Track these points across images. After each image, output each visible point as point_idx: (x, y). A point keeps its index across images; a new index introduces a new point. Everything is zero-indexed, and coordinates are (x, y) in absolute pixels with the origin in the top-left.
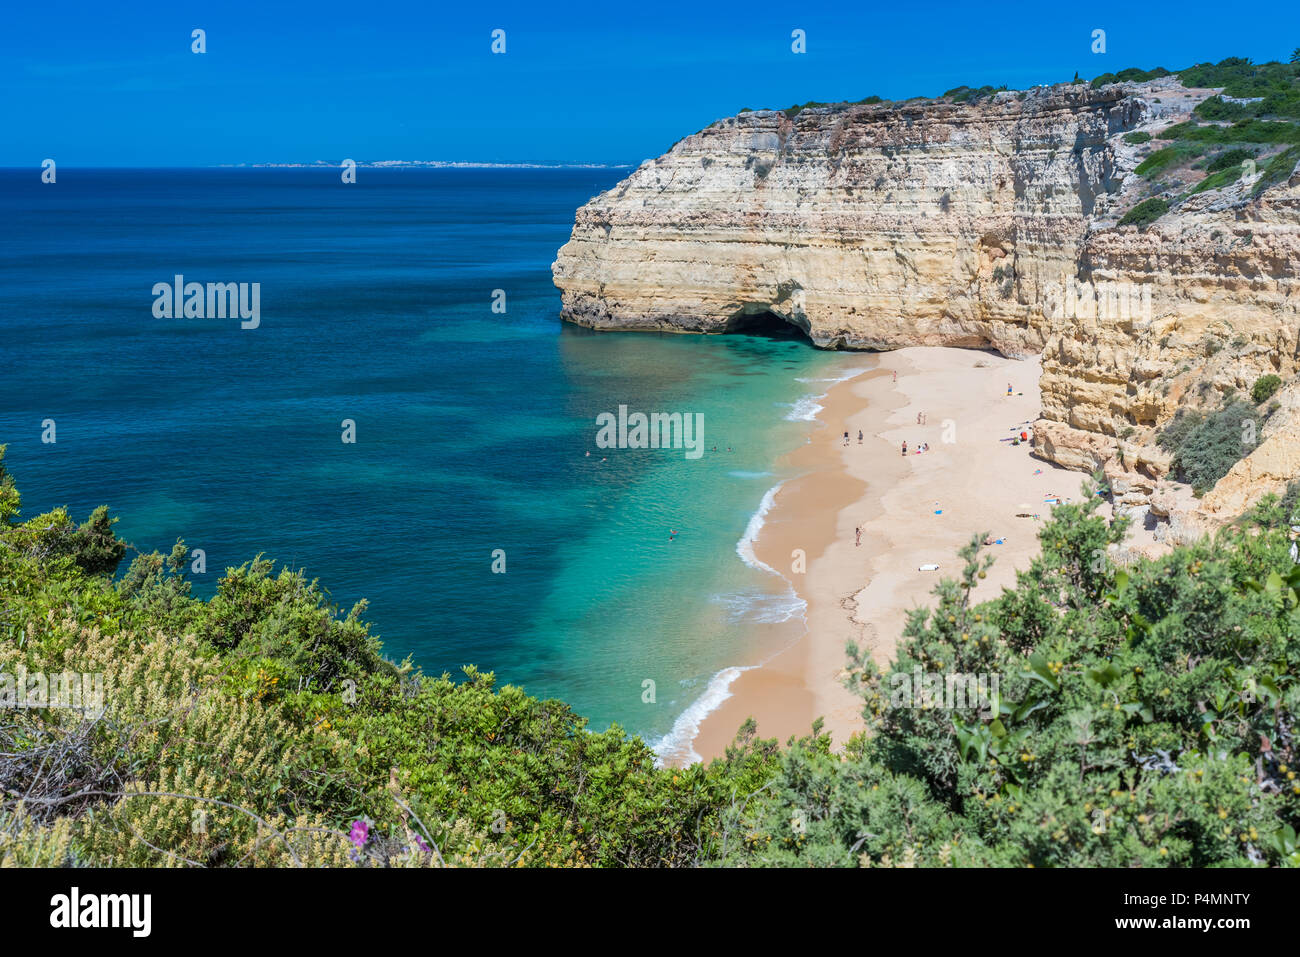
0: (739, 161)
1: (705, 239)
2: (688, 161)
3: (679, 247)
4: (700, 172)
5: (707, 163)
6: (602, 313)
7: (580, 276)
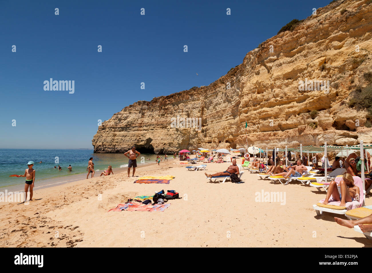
0: (138, 112)
1: (129, 130)
2: (126, 112)
3: (122, 133)
4: (128, 115)
5: (130, 113)
6: (102, 150)
7: (98, 142)
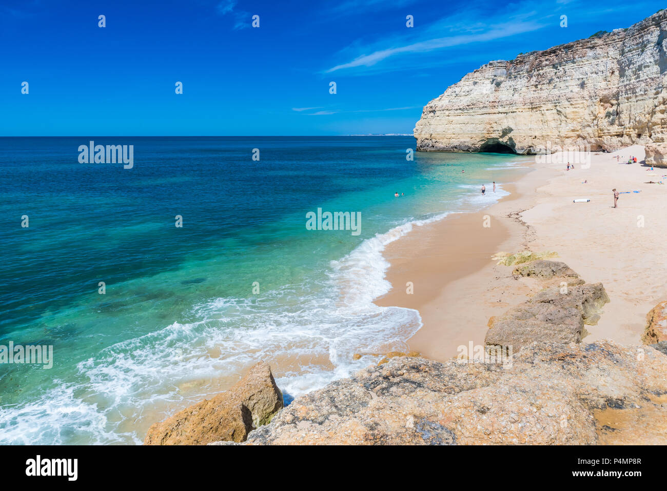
0: (489, 81)
1: (473, 114)
2: (468, 83)
3: (463, 118)
4: (472, 87)
5: (475, 83)
6: (431, 145)
7: (423, 133)
